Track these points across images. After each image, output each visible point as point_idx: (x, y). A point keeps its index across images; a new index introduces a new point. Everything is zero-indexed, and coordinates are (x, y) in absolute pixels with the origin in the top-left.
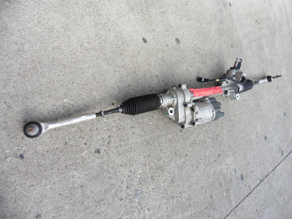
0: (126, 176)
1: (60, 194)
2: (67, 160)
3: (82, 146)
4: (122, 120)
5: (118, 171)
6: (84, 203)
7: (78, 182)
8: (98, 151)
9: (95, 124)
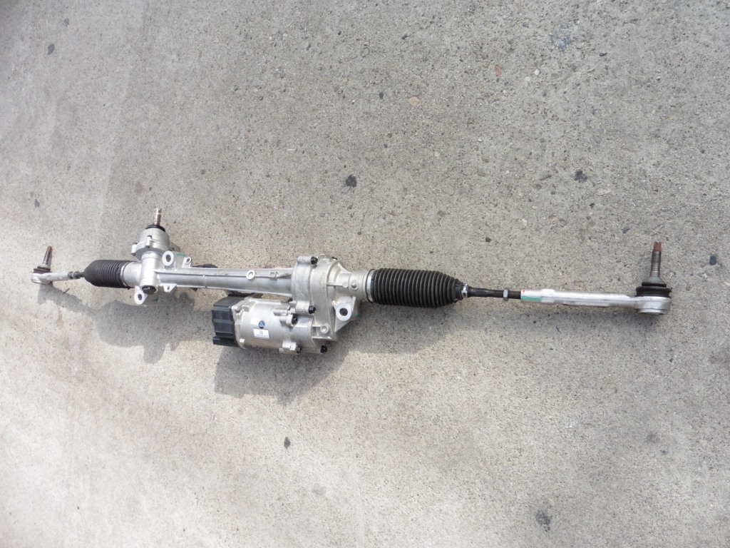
0: (560, 92)
1: (703, 152)
2: (647, 201)
3: (600, 205)
4: (491, 200)
5: (569, 113)
6: (674, 104)
7: (655, 149)
8: (579, 176)
9: (549, 228)
